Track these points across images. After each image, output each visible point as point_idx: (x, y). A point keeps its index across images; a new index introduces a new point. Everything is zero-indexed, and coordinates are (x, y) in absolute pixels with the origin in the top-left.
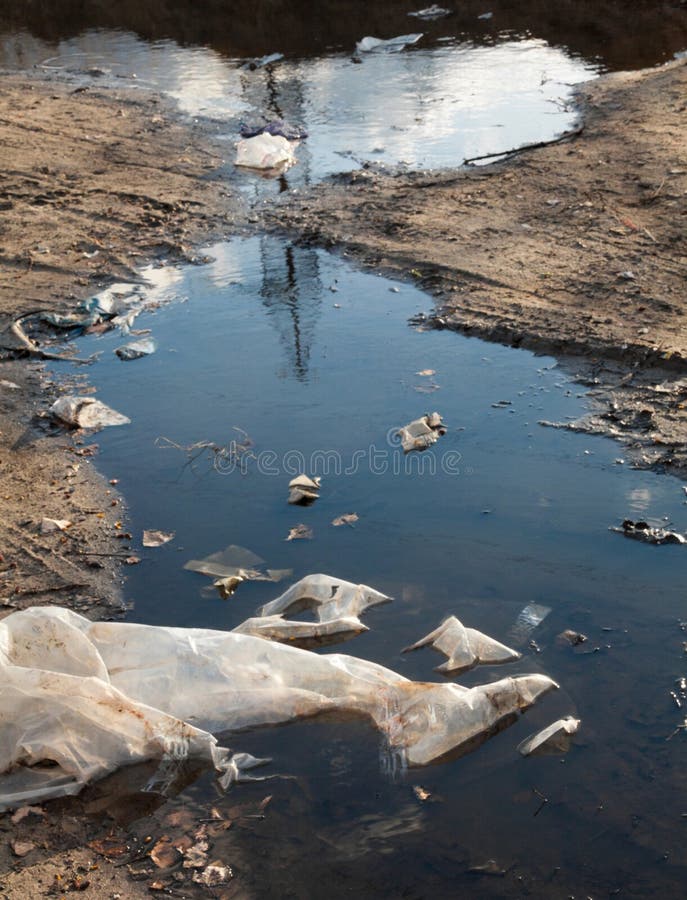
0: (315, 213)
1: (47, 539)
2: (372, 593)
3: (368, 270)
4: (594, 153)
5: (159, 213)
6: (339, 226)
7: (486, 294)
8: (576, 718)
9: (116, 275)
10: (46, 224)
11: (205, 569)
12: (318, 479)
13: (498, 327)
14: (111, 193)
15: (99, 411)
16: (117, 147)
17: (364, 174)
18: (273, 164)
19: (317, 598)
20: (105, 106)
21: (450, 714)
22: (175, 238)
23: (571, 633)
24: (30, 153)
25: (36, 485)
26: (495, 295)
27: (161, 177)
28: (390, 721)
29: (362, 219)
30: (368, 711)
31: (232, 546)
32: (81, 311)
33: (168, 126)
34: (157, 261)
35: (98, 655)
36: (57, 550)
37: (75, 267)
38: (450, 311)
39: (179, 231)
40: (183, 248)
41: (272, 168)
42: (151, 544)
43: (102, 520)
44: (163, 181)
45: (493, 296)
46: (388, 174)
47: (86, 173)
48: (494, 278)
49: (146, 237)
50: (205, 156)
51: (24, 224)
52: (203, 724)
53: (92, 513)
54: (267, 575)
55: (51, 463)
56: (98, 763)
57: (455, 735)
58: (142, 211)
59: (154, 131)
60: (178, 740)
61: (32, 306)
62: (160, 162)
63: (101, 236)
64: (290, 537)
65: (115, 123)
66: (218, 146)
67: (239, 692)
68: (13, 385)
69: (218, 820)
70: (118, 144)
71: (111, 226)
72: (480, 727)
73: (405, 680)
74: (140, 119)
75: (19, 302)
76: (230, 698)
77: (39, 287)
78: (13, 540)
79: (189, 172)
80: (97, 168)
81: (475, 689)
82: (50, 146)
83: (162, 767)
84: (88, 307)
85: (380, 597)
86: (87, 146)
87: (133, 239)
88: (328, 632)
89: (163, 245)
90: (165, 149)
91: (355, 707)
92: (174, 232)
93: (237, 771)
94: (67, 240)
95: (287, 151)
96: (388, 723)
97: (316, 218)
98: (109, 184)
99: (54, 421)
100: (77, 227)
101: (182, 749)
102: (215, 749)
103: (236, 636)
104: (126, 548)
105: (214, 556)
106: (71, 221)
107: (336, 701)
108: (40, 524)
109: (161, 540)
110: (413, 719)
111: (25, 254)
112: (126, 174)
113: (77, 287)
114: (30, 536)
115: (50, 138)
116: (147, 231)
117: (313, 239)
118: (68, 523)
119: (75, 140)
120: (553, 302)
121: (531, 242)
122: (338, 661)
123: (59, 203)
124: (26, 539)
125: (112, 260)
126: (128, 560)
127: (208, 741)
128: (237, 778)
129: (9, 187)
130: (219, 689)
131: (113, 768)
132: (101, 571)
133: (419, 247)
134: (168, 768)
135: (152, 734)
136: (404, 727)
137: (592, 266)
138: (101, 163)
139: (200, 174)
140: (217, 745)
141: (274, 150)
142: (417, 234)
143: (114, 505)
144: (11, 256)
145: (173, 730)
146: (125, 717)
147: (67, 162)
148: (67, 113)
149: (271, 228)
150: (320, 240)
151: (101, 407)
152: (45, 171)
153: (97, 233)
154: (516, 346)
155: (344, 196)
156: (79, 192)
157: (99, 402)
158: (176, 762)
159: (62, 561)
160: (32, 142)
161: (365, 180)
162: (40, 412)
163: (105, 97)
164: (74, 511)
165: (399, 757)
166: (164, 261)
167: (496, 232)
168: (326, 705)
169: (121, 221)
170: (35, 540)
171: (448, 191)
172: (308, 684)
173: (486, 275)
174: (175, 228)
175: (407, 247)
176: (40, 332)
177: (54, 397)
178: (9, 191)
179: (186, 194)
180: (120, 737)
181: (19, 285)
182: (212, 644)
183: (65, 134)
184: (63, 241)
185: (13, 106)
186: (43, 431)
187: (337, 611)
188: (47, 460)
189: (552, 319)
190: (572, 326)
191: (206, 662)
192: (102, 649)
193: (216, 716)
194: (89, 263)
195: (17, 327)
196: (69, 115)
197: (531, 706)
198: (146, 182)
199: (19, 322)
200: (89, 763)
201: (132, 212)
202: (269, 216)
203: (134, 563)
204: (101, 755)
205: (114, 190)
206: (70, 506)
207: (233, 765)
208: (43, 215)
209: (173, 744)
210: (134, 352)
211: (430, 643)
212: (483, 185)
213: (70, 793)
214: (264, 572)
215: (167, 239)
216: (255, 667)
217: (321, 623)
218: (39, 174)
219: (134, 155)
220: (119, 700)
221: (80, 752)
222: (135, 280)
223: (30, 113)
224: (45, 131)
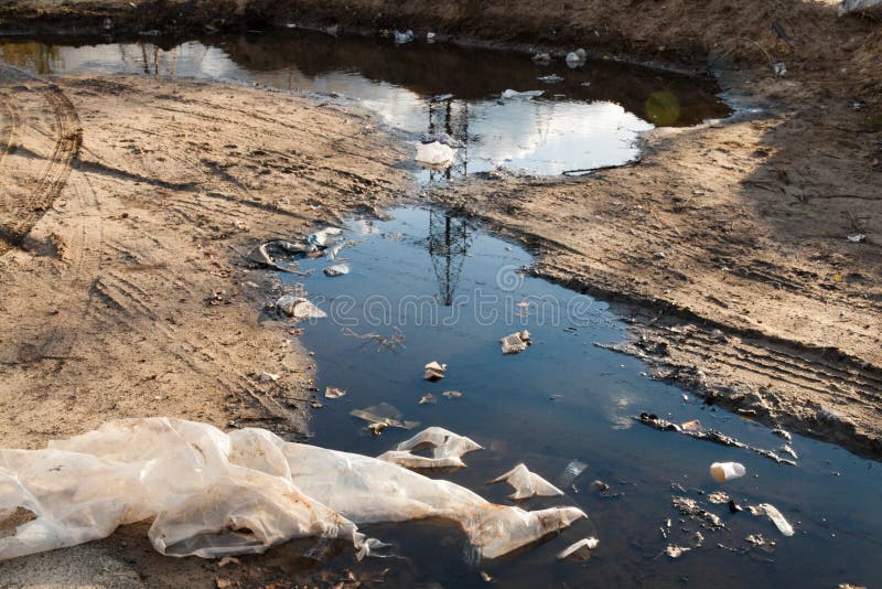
0: (463, 195)
1: (263, 386)
2: (471, 443)
3: (493, 235)
4: (647, 175)
5: (363, 186)
6: (477, 205)
7: (567, 257)
8: (596, 538)
9: (330, 222)
10: (290, 186)
11: (364, 416)
12: (444, 365)
13: (573, 280)
14: (333, 170)
15: (308, 307)
16: (341, 142)
17: (497, 174)
18: (439, 161)
19: (434, 443)
20: (337, 116)
21: (513, 527)
22: (371, 202)
23: (599, 482)
24: (285, 141)
25: (261, 350)
26: (574, 259)
27: (367, 163)
28: (473, 528)
29: (493, 202)
30: (459, 521)
31: (384, 404)
32: (305, 242)
33: (375, 132)
34: (357, 216)
35: (286, 463)
36: (269, 394)
37: (304, 214)
38: (542, 266)
39: (374, 198)
40: (375, 209)
41: (438, 164)
42: (330, 397)
43: (300, 378)
44: (367, 165)
45: (572, 259)
46: (512, 175)
47: (319, 156)
48: (574, 247)
49: (352, 200)
50: (397, 153)
51: (276, 184)
52: (351, 517)
53: (295, 372)
54: (403, 424)
55: (273, 338)
56: (279, 534)
57: (515, 542)
58: (352, 183)
59: (366, 134)
60: (332, 526)
61: (274, 236)
62: (368, 154)
63: (323, 197)
64: (422, 402)
65: (342, 127)
66: (406, 147)
67: (376, 499)
68: (255, 285)
69: (352, 581)
70: (342, 140)
71: (331, 191)
72: (532, 538)
73: (486, 502)
74: (358, 127)
75: (266, 233)
76: (370, 501)
77: (280, 225)
78: (242, 384)
79: (385, 162)
80: (327, 154)
81: (531, 513)
82: (299, 138)
83: (320, 542)
84: (309, 240)
85: (476, 447)
86: (323, 140)
87: (344, 201)
88: (439, 465)
89: (363, 205)
90: (371, 146)
91: (451, 517)
92: (371, 198)
93: (368, 550)
94: (302, 197)
95: (449, 155)
96: (471, 529)
97: (463, 198)
98: (333, 164)
99: (279, 311)
100: (309, 190)
101: (334, 532)
102: (356, 534)
103: (378, 461)
104: (314, 398)
105: (370, 409)
106: (305, 185)
107: (439, 511)
108: (261, 376)
109: (337, 395)
110: (488, 528)
111: (273, 203)
112: (344, 159)
113: (304, 227)
114: (253, 383)
115: (299, 132)
116: (353, 196)
117: (460, 211)
118: (278, 377)
119: (315, 135)
120: (611, 267)
121: (600, 227)
122: (443, 485)
123: (300, 173)
124: (250, 385)
125: (329, 212)
126: (315, 405)
127: (352, 529)
128: (368, 555)
129: (269, 161)
130: (364, 494)
131: (288, 539)
132: (296, 410)
133: (527, 223)
134: (323, 543)
135: (315, 518)
136: (482, 533)
137: (638, 247)
138: (329, 151)
139: (392, 164)
140: (358, 531)
141: (441, 153)
142: (526, 215)
143: (310, 368)
144: (265, 203)
145: (329, 518)
146: (300, 506)
147: (309, 148)
148: (313, 118)
149: (433, 202)
151: (309, 305)
152: (294, 152)
153: (321, 194)
154: (583, 293)
155: (483, 186)
156: (313, 167)
157: (309, 302)
158: (329, 539)
159: (271, 401)
160: (288, 134)
161: (497, 178)
162: (270, 304)
163: (338, 111)
164: (283, 370)
165: (476, 553)
166: (362, 217)
167: (578, 219)
168: (432, 514)
169: (338, 188)
170: (256, 386)
171: (550, 190)
172: (422, 499)
173: (568, 246)
174: (372, 196)
175: (520, 222)
176: (277, 253)
177: (280, 296)
178: (269, 163)
179: (381, 176)
180: (294, 519)
181: (268, 222)
182: (361, 465)
183: (310, 131)
184: (299, 197)
185: (280, 111)
186: (270, 316)
187: (446, 453)
188: (270, 335)
189: (608, 278)
190: (621, 284)
191: (356, 476)
192: (289, 459)
193: (359, 513)
194: (314, 213)
195: (262, 248)
196: (313, 120)
197: (567, 528)
198: (356, 165)
199: (264, 245)
200: (273, 534)
201: (345, 183)
202: (433, 194)
203: (318, 408)
204: (280, 529)
205: (336, 168)
206: (281, 366)
207: (366, 545)
208: (288, 180)
209: (328, 528)
210: (335, 272)
211: (505, 480)
212: (573, 189)
213: (257, 551)
214: (402, 422)
215: (365, 203)
216: (389, 484)
217: (436, 459)
218: (290, 154)
219: (351, 148)
220: (296, 494)
221: (268, 525)
222: (342, 227)
223: (290, 116)
224: (297, 128)
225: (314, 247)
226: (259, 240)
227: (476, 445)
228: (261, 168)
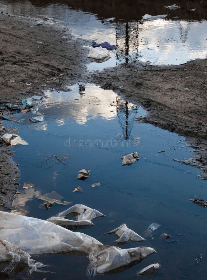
0: (112, 77)
2: (98, 213)
5: (56, 72)
6: (119, 83)
8: (159, 264)
9: (36, 92)
10: (15, 72)
11: (42, 198)
12: (89, 171)
13: (167, 124)
14: (41, 63)
15: (19, 139)
16: (47, 47)
19: (79, 212)
21: (114, 257)
22: (60, 81)
24: (15, 46)
27: (60, 59)
28: (93, 257)
29: (128, 81)
31: (53, 192)
32: (20, 104)
34: (52, 89)
39: (62, 79)
42: (26, 188)
43: (10, 178)
47: (33, 55)
49: (49, 80)
53: (8, 175)
57: (115, 265)
58: (50, 71)
59: (61, 42)
60: (17, 255)
61: (4, 101)
62: (61, 54)
64: (75, 191)
65: (48, 38)
66: (83, 49)
70: (48, 45)
71: (38, 75)
72: (124, 263)
77: (7, 94)
79: (70, 58)
80: (38, 54)
82: (23, 44)
83: (11, 264)
84: (23, 103)
86: (36, 45)
87: (45, 80)
89: (55, 83)
90: (64, 49)
92: (60, 79)
93: (36, 268)
94: (21, 78)
95: (107, 54)
97: (112, 79)
98: (41, 60)
100: (26, 74)
101: (18, 258)
102: (29, 260)
103: (46, 222)
104: (17, 188)
105: (46, 194)
106: (24, 71)
107: (77, 248)
109: (29, 187)
110: (101, 257)
111: (5, 82)
112: (47, 56)
113: (21, 95)
115: (24, 41)
116: (50, 78)
119: (33, 43)
123: (21, 65)
125: (36, 87)
126: (16, 192)
127: (28, 257)
128: (35, 271)
132: (6, 195)
134: (13, 264)
135: (8, 251)
136: (97, 260)
138: (40, 52)
140: (31, 258)
141: (103, 53)
143: (16, 173)
145: (15, 251)
147: (28, 50)
150: (111, 86)
152: (19, 53)
153: (32, 77)
154: (172, 132)
156: (29, 61)
157: (19, 137)
158: (15, 262)
160: (17, 42)
164: (1, 173)
165: (93, 270)
166: (54, 89)
168: (73, 249)
169: (42, 73)
176: (4, 110)
177: (4, 133)
178: (5, 59)
179: (67, 66)
183: (30, 41)
184: (19, 78)
187: (84, 217)
191: (33, 229)
194: (27, 87)
196: (32, 34)
197: (144, 258)
198: (54, 60)
201: (46, 70)
202: (95, 76)
203: (18, 193)
207: (35, 266)
208: (15, 68)
210: (36, 120)
211: (115, 232)
214: (62, 201)
215: (57, 81)
216: (51, 233)
217: (78, 221)
218: (17, 54)
219: (52, 50)
222: (42, 95)
223: (19, 31)
224: (22, 39)
225: (25, 106)
227: (101, 214)
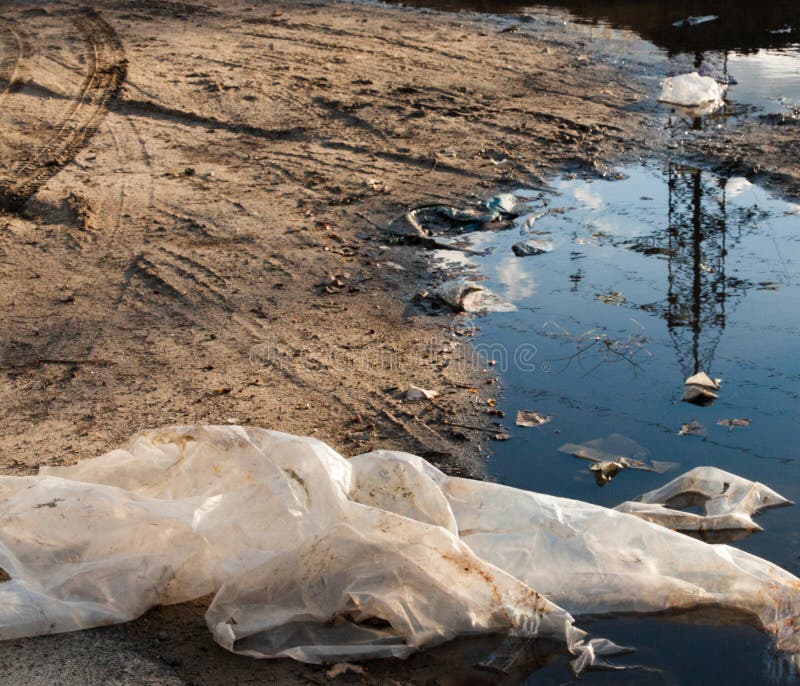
0: (739, 145)
1: (412, 406)
2: (769, 494)
3: (790, 198)
5: (575, 133)
6: (763, 158)
9: (522, 181)
10: (457, 132)
11: (582, 453)
12: (718, 381)
14: (527, 113)
15: (486, 297)
16: (538, 77)
17: (794, 117)
18: (698, 102)
19: (705, 493)
20: (531, 44)
22: (588, 155)
24: (449, 75)
27: (580, 104)
28: (778, 623)
29: (788, 154)
30: (755, 611)
31: (616, 435)
32: (482, 208)
33: (594, 64)
34: (567, 174)
36: (420, 418)
37: (479, 171)
39: (593, 150)
40: (595, 163)
41: (697, 106)
42: (525, 424)
43: (473, 396)
44: (582, 107)
47: (503, 95)
49: (558, 151)
50: (628, 90)
51: (434, 131)
52: (563, 602)
53: (464, 387)
54: (650, 464)
55: (426, 340)
56: (434, 629)
58: (557, 129)
59: (577, 67)
60: (529, 614)
61: (430, 200)
62: (582, 92)
63: (511, 147)
64: (681, 432)
65: (539, 58)
66: (644, 84)
67: (605, 575)
68: (399, 267)
70: (541, 74)
71: (522, 140)
74: (566, 57)
75: (417, 196)
76: (595, 580)
77: (440, 185)
78: (374, 403)
79: (609, 102)
80: (516, 92)
82: (471, 71)
83: (507, 642)
84: (488, 205)
85: (779, 499)
86: (508, 74)
87: (544, 153)
88: (715, 526)
89: (575, 160)
90: (587, 82)
91: (739, 606)
92: (588, 150)
93: (593, 656)
94: (475, 147)
95: (714, 91)
96: (777, 625)
97: (739, 149)
98: (526, 106)
99: (437, 302)
100: (486, 138)
101: (532, 624)
102: (570, 628)
103: (611, 512)
104: (497, 425)
105: (593, 442)
106: (482, 132)
107: (717, 596)
108: (406, 392)
109: (537, 422)
111: (430, 155)
112: (544, 98)
113: (480, 189)
114: (394, 402)
115: (472, 64)
116: (560, 146)
117: (734, 167)
118: (436, 393)
119: (497, 68)
122: (724, 552)
123: (473, 116)
124: (388, 404)
125: (521, 169)
126: (497, 436)
127: (564, 620)
128: (592, 663)
129: (424, 100)
130: (583, 568)
131: (450, 637)
132: (466, 443)
134: (514, 644)
135: (500, 604)
136: (795, 631)
138: (519, 88)
139: (620, 105)
140: (573, 624)
141: (701, 89)
143: (489, 383)
144: (416, 156)
145: (524, 600)
146: (472, 579)
147: (486, 84)
148: (492, 47)
149: (691, 155)
150: (741, 168)
151: (488, 294)
152: (463, 90)
153: (508, 144)
155: (772, 134)
156: (494, 109)
157: (488, 290)
158: (524, 639)
159: (424, 428)
160: (453, 67)
161: (794, 122)
162: (423, 293)
163: (533, 37)
164: (445, 383)
165: (786, 664)
166: (574, 174)
168: (706, 599)
169: (534, 136)
170: (399, 406)
172: (686, 576)
174: (589, 147)
176: (435, 223)
177: (440, 281)
178: (422, 103)
179: (605, 120)
180: (462, 603)
181: (419, 181)
182: (581, 516)
183: (488, 63)
184: (471, 147)
185: (440, 38)
186: (424, 309)
187: (726, 506)
188: (423, 335)
191: (571, 534)
193: (578, 597)
194: (495, 169)
195: (411, 216)
196: (493, 50)
198: (564, 107)
199: (414, 212)
200: (426, 628)
201: (545, 129)
202: (690, 144)
203: (504, 440)
204: (439, 621)
205: (531, 110)
206: (442, 379)
207: (590, 648)
208: (454, 125)
209: (522, 617)
210: (531, 248)
213: (397, 655)
214: (648, 462)
215: (579, 155)
216: (626, 552)
217: (708, 517)
218: (456, 92)
219: (555, 85)
220: (466, 556)
221: (416, 613)
222: (541, 188)
223: (456, 44)
224: (468, 60)
225: (495, 215)
226: (406, 206)
227: (778, 497)
228: (409, 109)
